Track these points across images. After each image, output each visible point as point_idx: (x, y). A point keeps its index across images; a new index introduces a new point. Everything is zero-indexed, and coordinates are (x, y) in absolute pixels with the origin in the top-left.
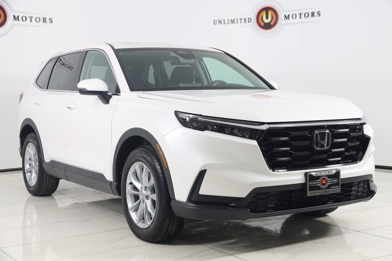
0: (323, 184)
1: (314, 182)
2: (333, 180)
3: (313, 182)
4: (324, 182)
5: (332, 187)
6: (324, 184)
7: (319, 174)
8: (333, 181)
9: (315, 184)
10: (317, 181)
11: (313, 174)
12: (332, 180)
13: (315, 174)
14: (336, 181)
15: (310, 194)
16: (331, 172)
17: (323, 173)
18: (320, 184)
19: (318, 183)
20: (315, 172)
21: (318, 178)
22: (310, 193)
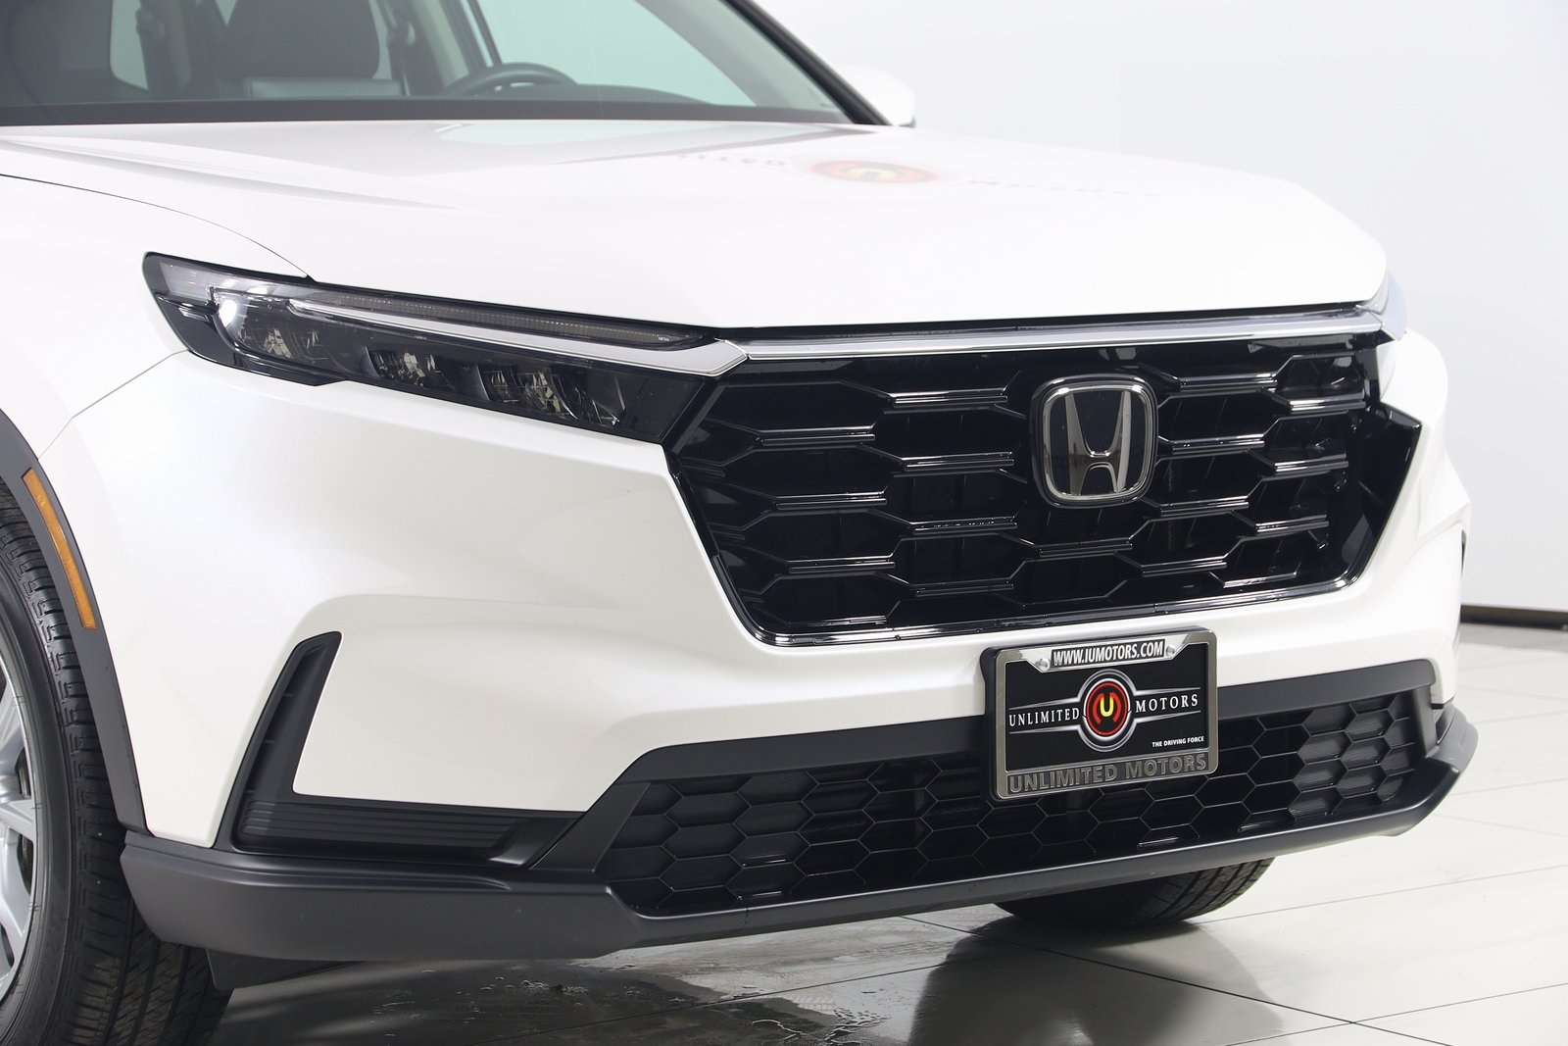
0: (1099, 721)
1: (1039, 710)
2: (1169, 696)
3: (1032, 711)
4: (1107, 709)
5: (1159, 744)
6: (1107, 726)
7: (1072, 659)
8: (1167, 703)
9: (1045, 725)
10: (1063, 707)
11: (1031, 656)
12: (1163, 695)
13: (1047, 660)
14: (1185, 703)
15: (1016, 786)
16: (1157, 649)
17: (1101, 655)
18: (1079, 722)
19: (1068, 717)
20: (1049, 649)
21: (1065, 681)
22: (1016, 777)
